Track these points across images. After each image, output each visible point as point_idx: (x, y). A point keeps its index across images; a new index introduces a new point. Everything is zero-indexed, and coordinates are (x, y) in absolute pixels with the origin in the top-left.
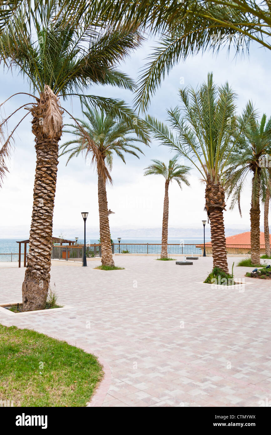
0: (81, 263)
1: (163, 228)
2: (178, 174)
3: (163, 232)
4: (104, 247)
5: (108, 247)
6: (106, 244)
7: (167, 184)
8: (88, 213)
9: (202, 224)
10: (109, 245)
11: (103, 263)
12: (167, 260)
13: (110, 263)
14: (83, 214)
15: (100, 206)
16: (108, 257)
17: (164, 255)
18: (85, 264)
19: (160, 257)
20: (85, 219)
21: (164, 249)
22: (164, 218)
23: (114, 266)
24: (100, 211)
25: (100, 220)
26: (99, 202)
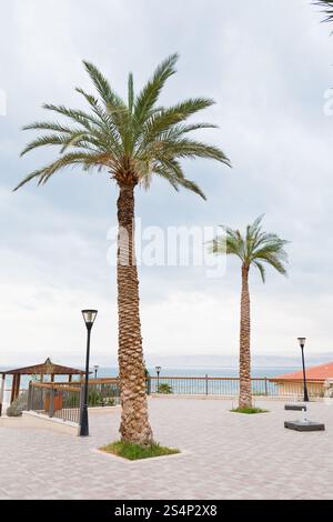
0: (77, 426)
1: (242, 348)
2: (263, 254)
3: (241, 356)
4: (126, 392)
5: (137, 391)
6: (132, 384)
7: (245, 269)
8: (96, 311)
10: (139, 388)
11: (123, 435)
12: (254, 412)
13: (142, 436)
14: (86, 314)
15: (120, 290)
16: (137, 419)
17: (245, 402)
18: (84, 431)
19: (236, 406)
20: (89, 326)
21: (244, 389)
22: (242, 330)
23: (151, 442)
24: (120, 301)
25: (121, 323)
26: (119, 281)
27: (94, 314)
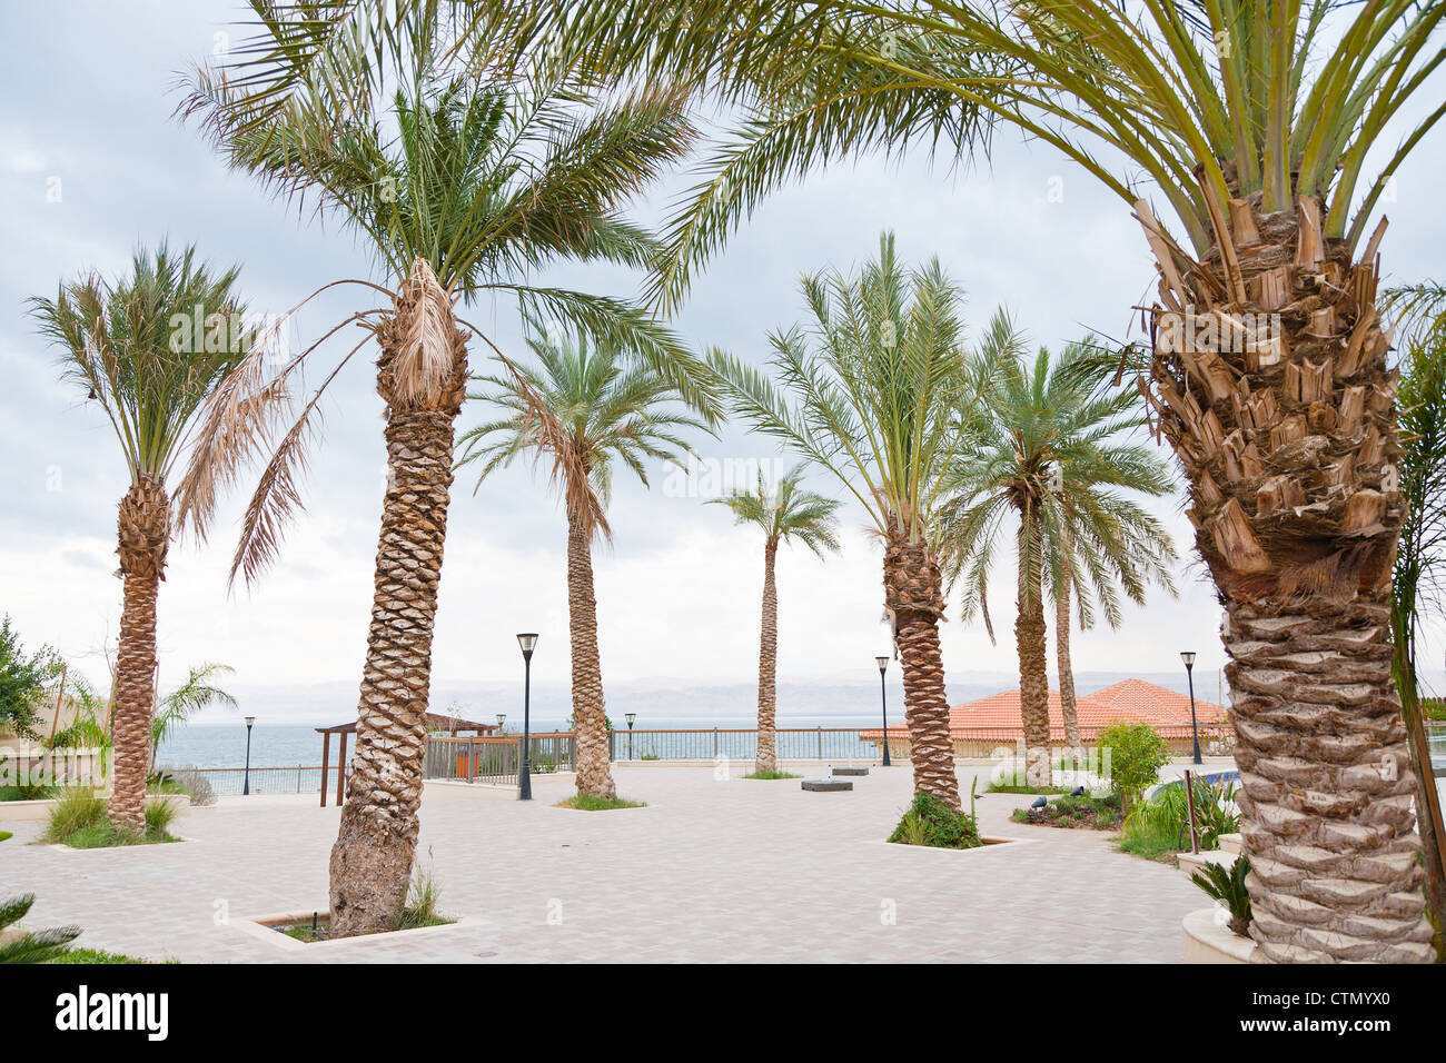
0: (515, 789)
1: (762, 679)
2: (803, 520)
3: (762, 692)
4: (583, 738)
5: (595, 737)
6: (590, 729)
7: (771, 548)
8: (537, 635)
9: (876, 666)
10: (598, 733)
11: (580, 788)
12: (775, 777)
13: (603, 788)
14: (523, 640)
15: (573, 613)
16: (596, 769)
17: (766, 762)
18: (525, 794)
19: (752, 771)
20: (528, 655)
21: (765, 743)
22: (763, 649)
23: (614, 796)
24: (573, 628)
25: (574, 655)
26: (571, 602)
27: (533, 639)
